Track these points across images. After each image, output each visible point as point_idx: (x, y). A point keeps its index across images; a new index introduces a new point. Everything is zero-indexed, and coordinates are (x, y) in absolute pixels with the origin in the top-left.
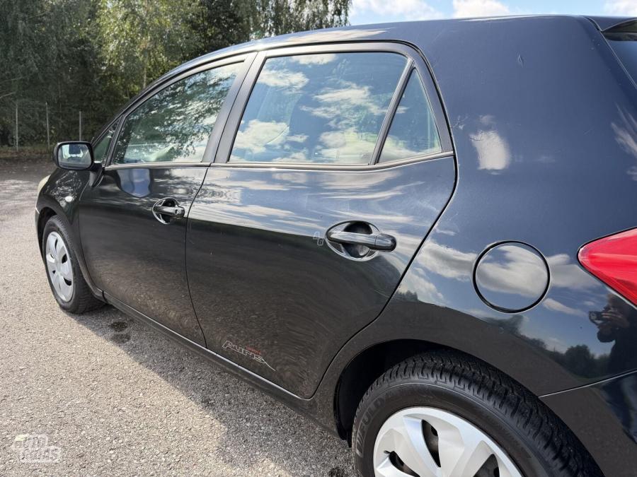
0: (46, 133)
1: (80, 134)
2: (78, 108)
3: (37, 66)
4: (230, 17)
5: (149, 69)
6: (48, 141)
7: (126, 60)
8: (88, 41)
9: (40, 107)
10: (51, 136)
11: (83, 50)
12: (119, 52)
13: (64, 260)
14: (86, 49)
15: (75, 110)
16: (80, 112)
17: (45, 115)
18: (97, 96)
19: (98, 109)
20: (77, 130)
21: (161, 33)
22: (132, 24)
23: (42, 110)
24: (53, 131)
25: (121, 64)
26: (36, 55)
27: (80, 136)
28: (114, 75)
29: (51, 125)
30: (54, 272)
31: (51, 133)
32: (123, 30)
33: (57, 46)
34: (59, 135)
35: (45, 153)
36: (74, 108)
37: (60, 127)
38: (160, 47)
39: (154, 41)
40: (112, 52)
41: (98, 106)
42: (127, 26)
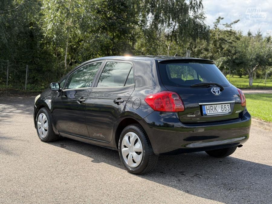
0: (6, 78)
1: (26, 78)
2: (26, 63)
3: (7, 40)
4: (122, 5)
5: (70, 38)
6: (7, 83)
7: (57, 34)
8: (35, 24)
9: (4, 62)
10: (9, 80)
11: (32, 29)
12: (53, 30)
13: (45, 122)
14: (34, 28)
15: (25, 64)
16: (27, 65)
17: (7, 67)
18: (38, 56)
19: (38, 63)
20: (25, 76)
21: (79, 17)
22: (62, 13)
23: (6, 64)
24: (10, 77)
25: (54, 37)
26: (7, 33)
27: (26, 80)
28: (48, 43)
29: (9, 74)
30: (40, 128)
31: (9, 78)
32: (56, 16)
33: (19, 28)
34: (14, 79)
35: (5, 90)
36: (23, 63)
37: (15, 74)
38: (77, 25)
39: (74, 22)
40: (49, 30)
41: (38, 62)
42: (58, 14)
